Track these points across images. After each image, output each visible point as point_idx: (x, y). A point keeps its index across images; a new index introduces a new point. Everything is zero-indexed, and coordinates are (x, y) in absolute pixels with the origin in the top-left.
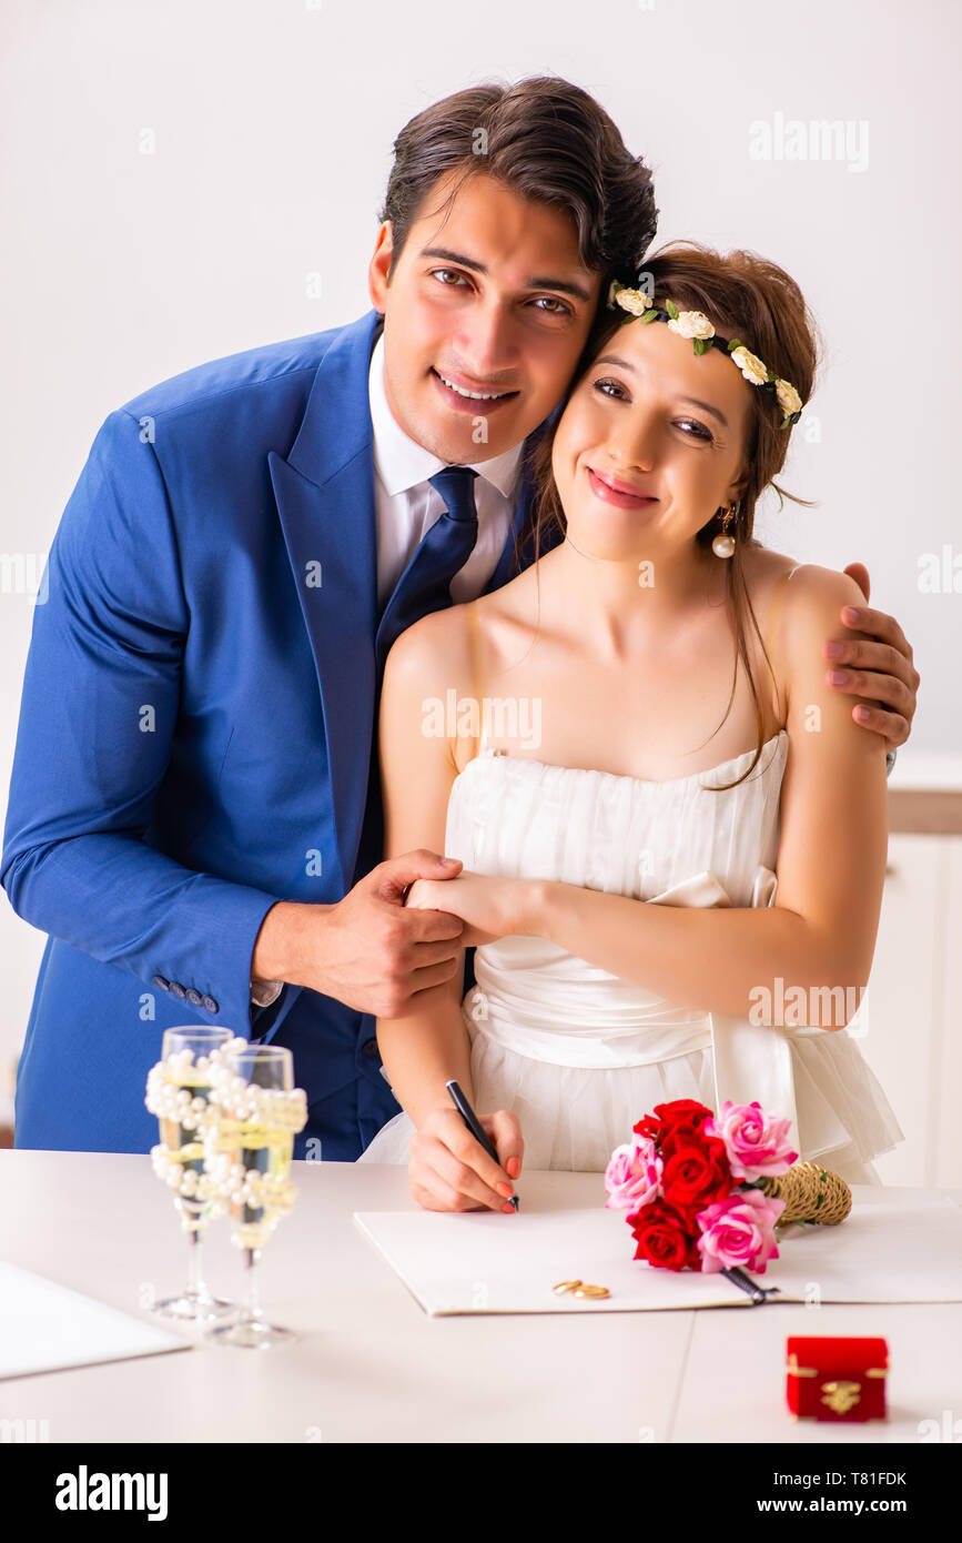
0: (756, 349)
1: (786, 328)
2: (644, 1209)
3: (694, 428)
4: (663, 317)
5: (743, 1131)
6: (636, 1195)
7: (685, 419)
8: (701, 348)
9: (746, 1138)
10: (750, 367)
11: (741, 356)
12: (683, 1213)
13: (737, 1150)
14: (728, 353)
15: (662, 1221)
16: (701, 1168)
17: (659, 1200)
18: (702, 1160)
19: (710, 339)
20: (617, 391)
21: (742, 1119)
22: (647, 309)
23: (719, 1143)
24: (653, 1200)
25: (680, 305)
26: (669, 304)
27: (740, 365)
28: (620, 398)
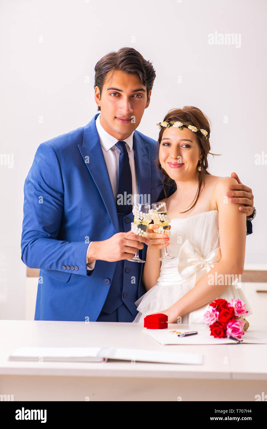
0: (193, 125)
1: (199, 118)
2: (214, 323)
3: (186, 146)
4: (171, 125)
5: (238, 305)
6: (212, 320)
7: (183, 145)
8: (181, 128)
9: (238, 307)
10: (193, 129)
11: (190, 127)
12: (223, 324)
13: (237, 310)
14: (187, 128)
15: (218, 326)
16: (229, 314)
17: (217, 322)
18: (228, 312)
19: (182, 126)
20: (168, 144)
21: (237, 303)
22: (168, 125)
23: (233, 308)
24: (216, 321)
25: (174, 122)
26: (171, 122)
27: (191, 129)
28: (169, 146)
